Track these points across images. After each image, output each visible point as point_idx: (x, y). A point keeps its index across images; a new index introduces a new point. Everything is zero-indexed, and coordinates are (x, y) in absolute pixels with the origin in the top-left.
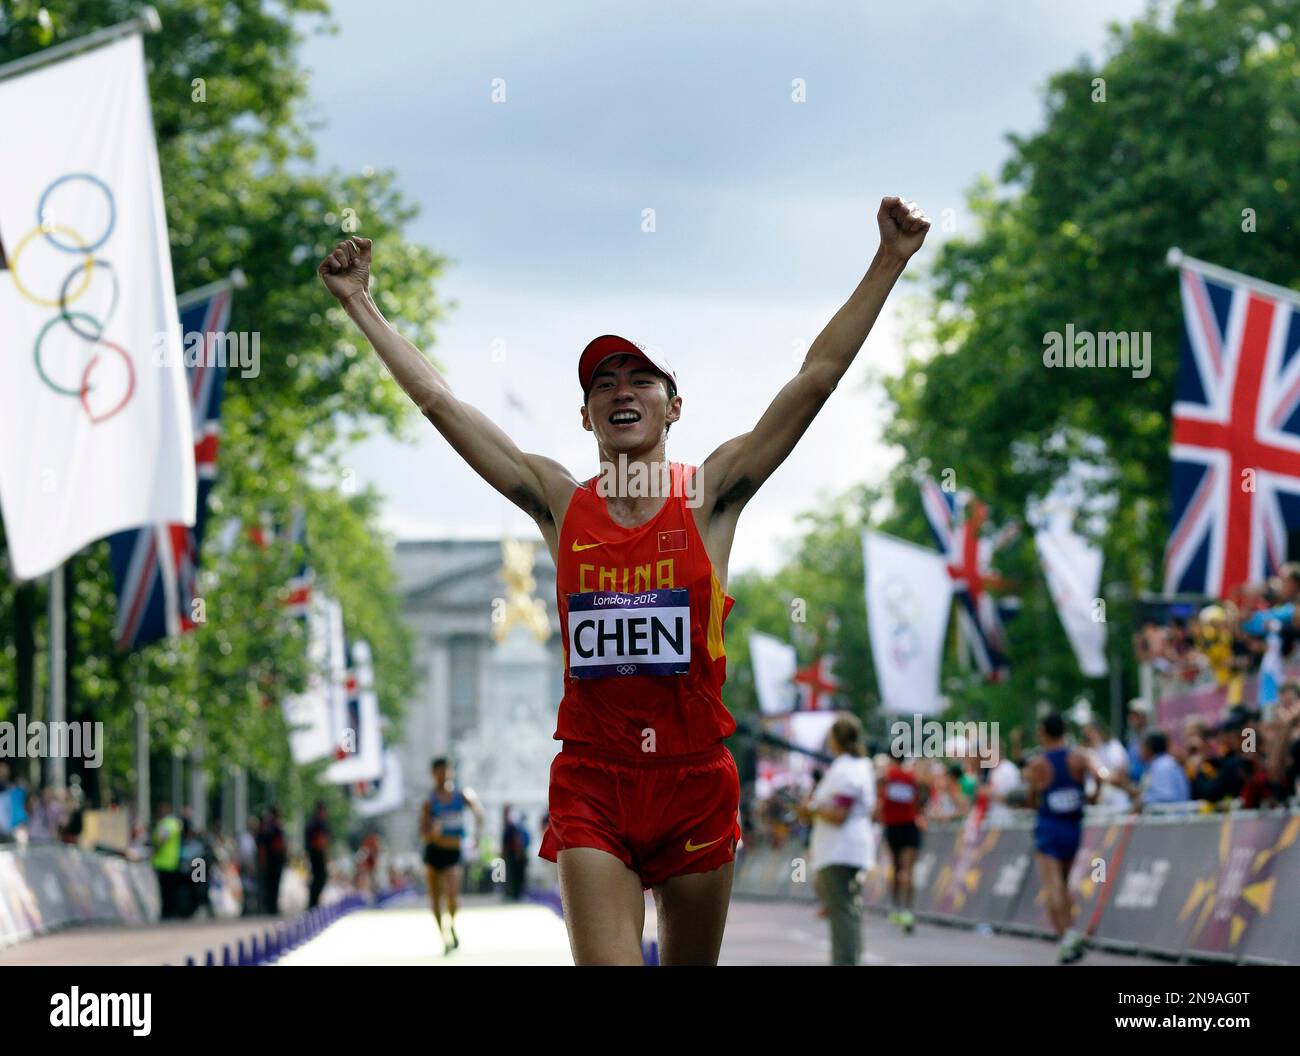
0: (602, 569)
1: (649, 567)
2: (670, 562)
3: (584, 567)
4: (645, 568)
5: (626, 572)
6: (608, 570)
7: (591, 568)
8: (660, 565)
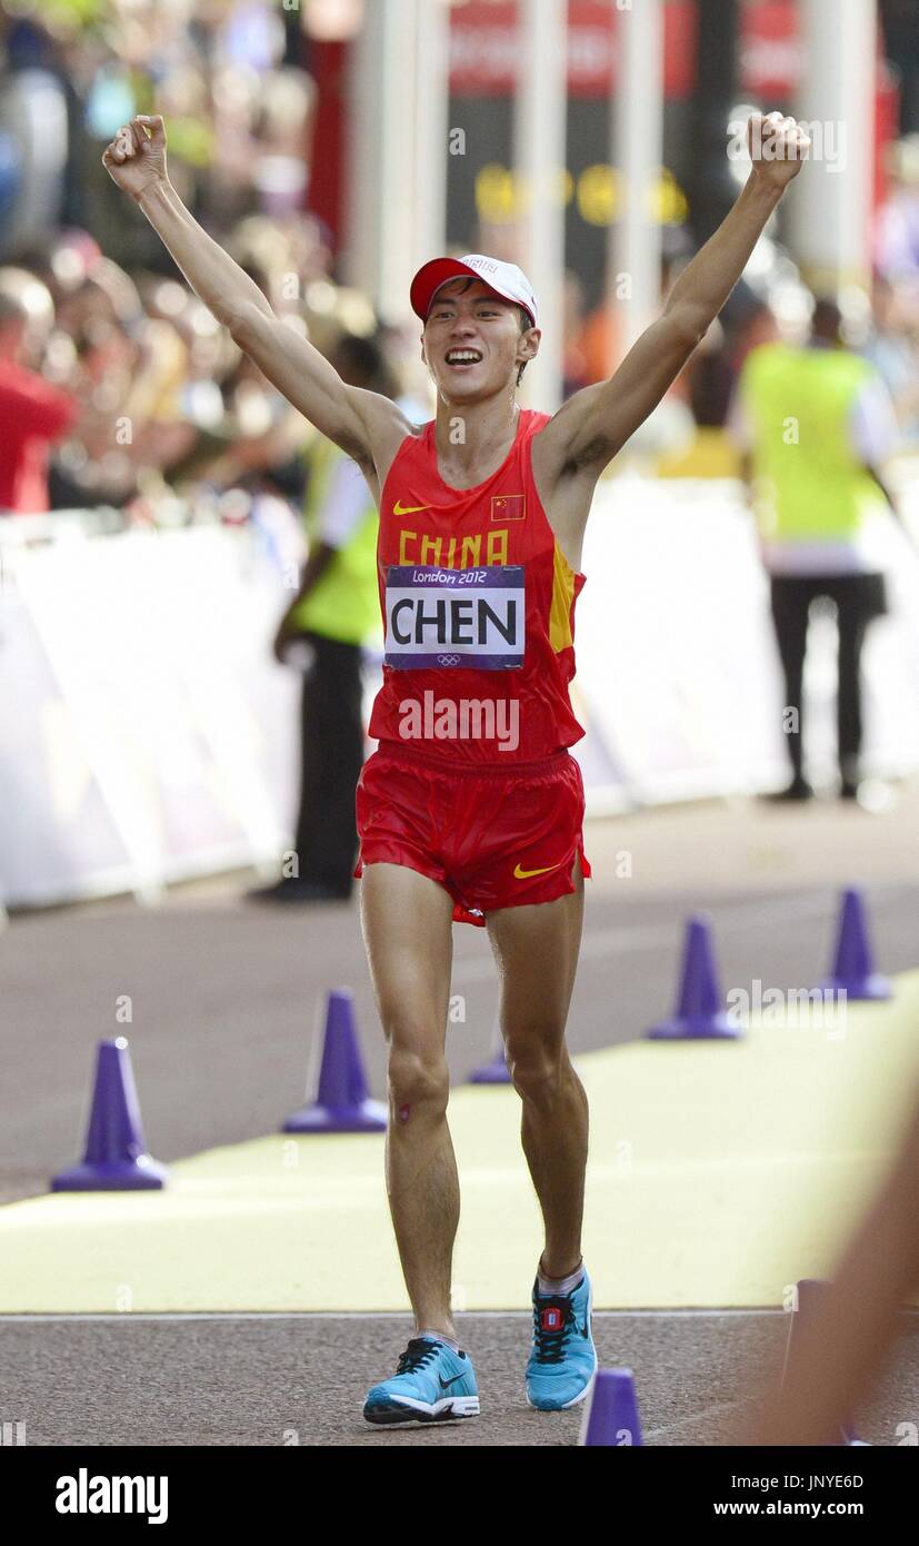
0: (426, 538)
1: (479, 538)
2: (504, 534)
3: (405, 535)
4: (474, 539)
5: (453, 542)
6: (432, 540)
7: (413, 536)
8: (492, 536)
